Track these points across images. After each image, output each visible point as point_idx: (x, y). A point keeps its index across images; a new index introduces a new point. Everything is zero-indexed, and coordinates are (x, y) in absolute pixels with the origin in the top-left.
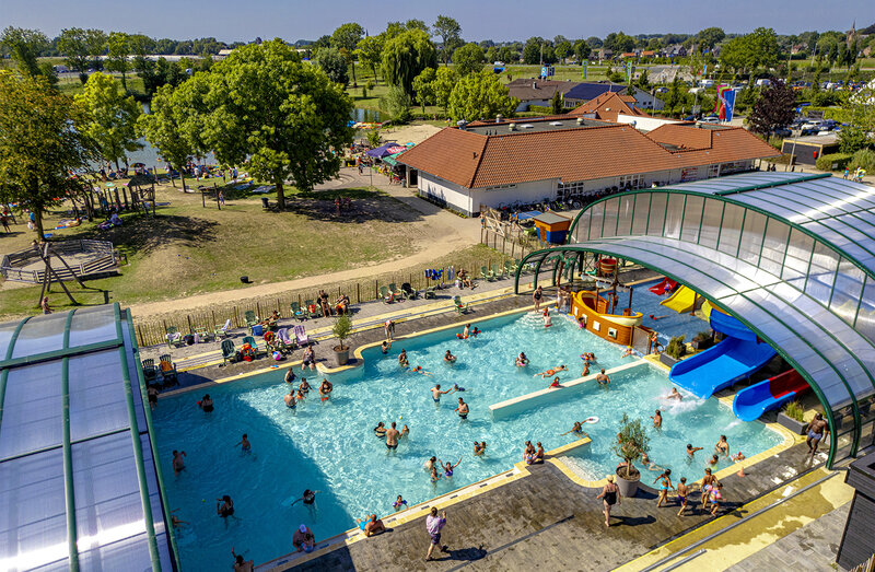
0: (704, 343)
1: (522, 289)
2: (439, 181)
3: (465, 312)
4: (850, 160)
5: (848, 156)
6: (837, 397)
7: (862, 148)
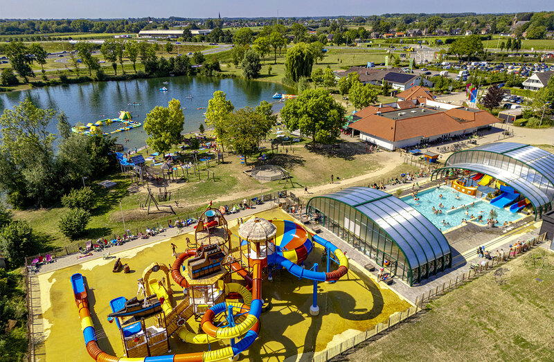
0: (497, 195)
1: (433, 180)
2: (371, 136)
3: (420, 187)
4: (527, 122)
5: (526, 120)
6: (537, 205)
7: (532, 116)
